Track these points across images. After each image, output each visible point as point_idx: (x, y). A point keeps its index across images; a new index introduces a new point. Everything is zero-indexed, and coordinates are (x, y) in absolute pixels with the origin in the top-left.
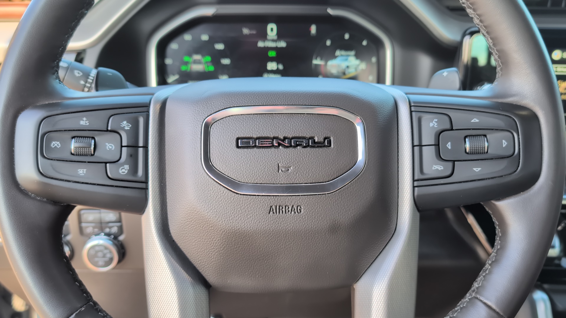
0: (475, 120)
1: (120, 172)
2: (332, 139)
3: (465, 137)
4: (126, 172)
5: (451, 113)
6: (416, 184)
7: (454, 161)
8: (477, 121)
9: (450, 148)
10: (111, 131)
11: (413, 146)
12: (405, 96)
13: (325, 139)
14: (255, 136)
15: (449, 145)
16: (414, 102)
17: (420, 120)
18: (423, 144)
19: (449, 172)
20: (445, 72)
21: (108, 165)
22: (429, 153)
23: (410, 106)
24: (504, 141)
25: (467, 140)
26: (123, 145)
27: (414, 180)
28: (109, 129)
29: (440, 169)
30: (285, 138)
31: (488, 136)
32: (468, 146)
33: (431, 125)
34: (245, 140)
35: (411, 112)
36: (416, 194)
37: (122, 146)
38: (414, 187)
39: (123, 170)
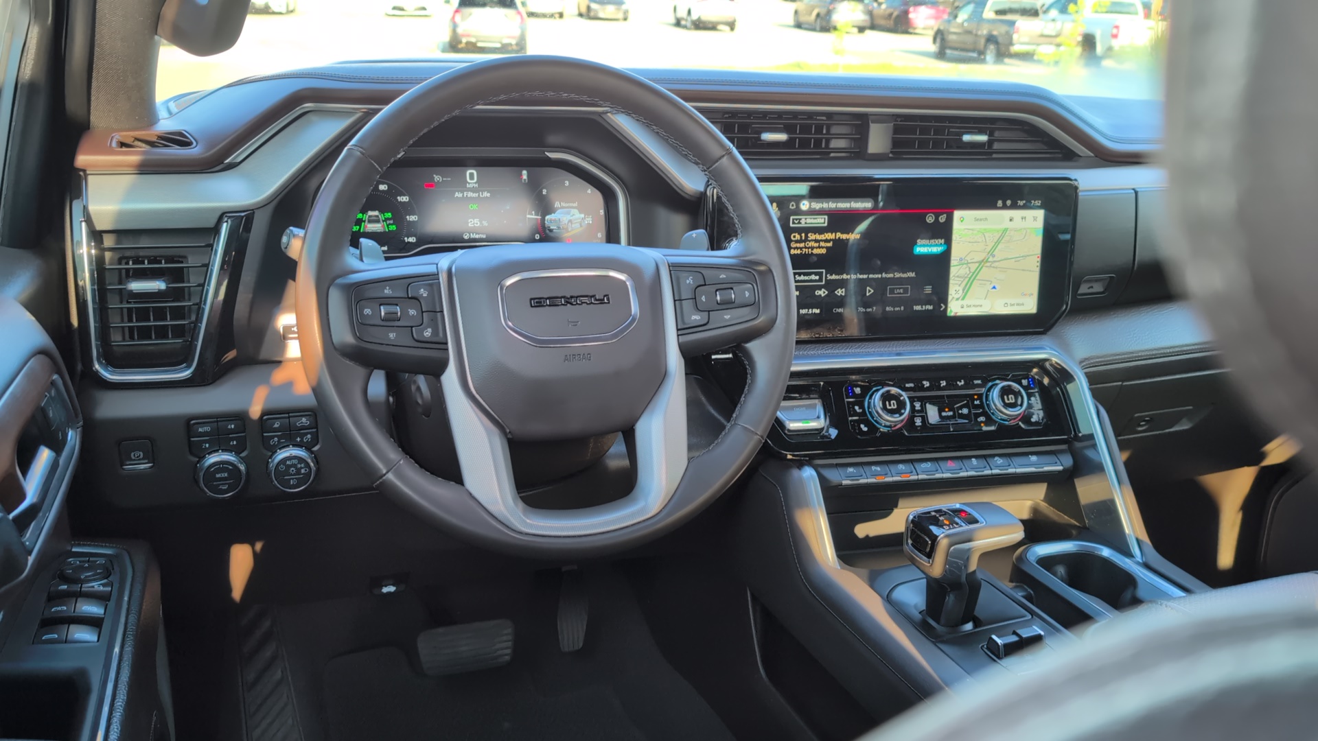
0: (723, 276)
1: (425, 334)
2: (610, 296)
3: (717, 291)
4: (430, 334)
5: (704, 271)
6: (680, 332)
7: (709, 311)
8: (725, 276)
9: (704, 300)
10: (412, 298)
11: (675, 301)
12: (664, 257)
13: (605, 296)
14: (546, 296)
15: (703, 298)
16: (672, 264)
17: (678, 279)
18: (683, 298)
19: (705, 321)
20: (694, 233)
21: (414, 328)
22: (688, 305)
23: (669, 266)
24: (746, 292)
25: (718, 293)
26: (423, 310)
27: (678, 330)
28: (410, 296)
29: (698, 318)
30: (572, 297)
31: (734, 288)
32: (718, 298)
33: (688, 282)
34: (537, 300)
35: (670, 271)
36: (680, 341)
37: (423, 312)
38: (678, 335)
39: (427, 333)
